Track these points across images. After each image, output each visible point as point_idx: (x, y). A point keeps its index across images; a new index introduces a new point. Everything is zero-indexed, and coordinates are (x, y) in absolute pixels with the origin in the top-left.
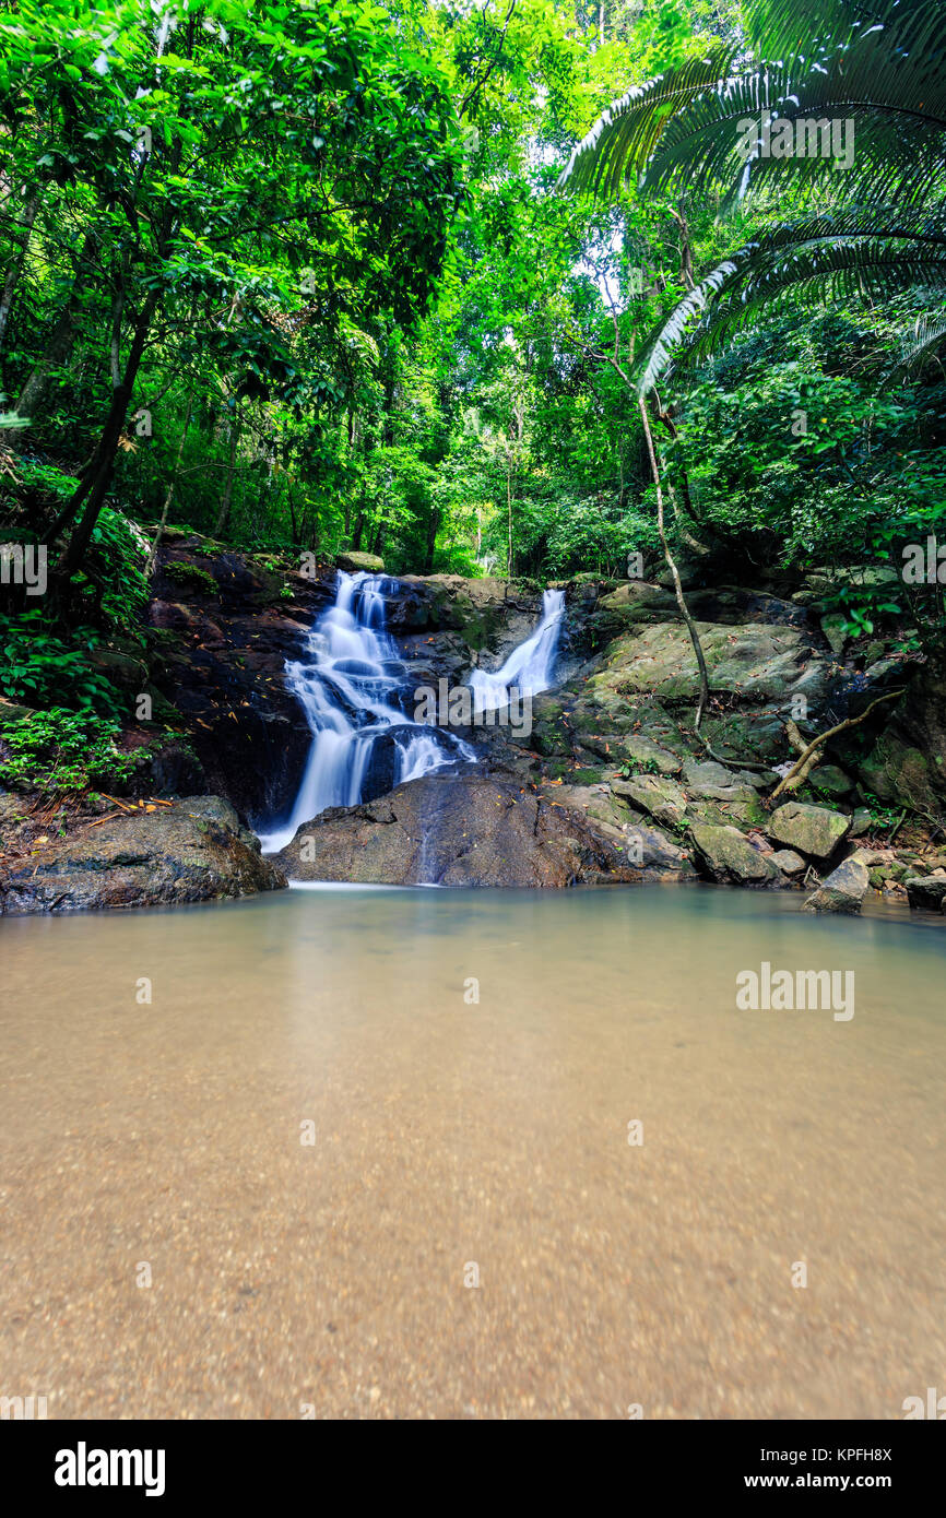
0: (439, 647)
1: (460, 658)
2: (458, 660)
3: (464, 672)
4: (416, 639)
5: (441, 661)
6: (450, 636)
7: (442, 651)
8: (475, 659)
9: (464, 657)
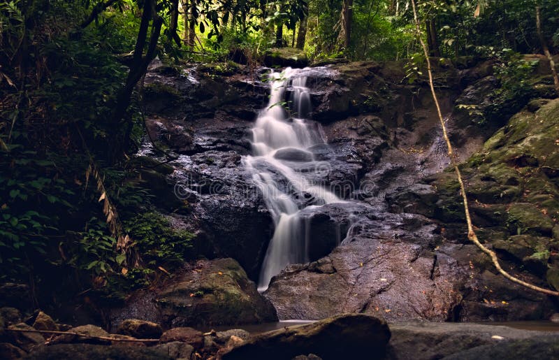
0: (360, 131)
1: (379, 138)
2: (377, 141)
3: (384, 151)
4: (340, 125)
5: (363, 142)
6: (370, 118)
7: (362, 134)
8: (392, 138)
9: (383, 137)
